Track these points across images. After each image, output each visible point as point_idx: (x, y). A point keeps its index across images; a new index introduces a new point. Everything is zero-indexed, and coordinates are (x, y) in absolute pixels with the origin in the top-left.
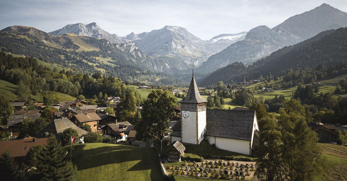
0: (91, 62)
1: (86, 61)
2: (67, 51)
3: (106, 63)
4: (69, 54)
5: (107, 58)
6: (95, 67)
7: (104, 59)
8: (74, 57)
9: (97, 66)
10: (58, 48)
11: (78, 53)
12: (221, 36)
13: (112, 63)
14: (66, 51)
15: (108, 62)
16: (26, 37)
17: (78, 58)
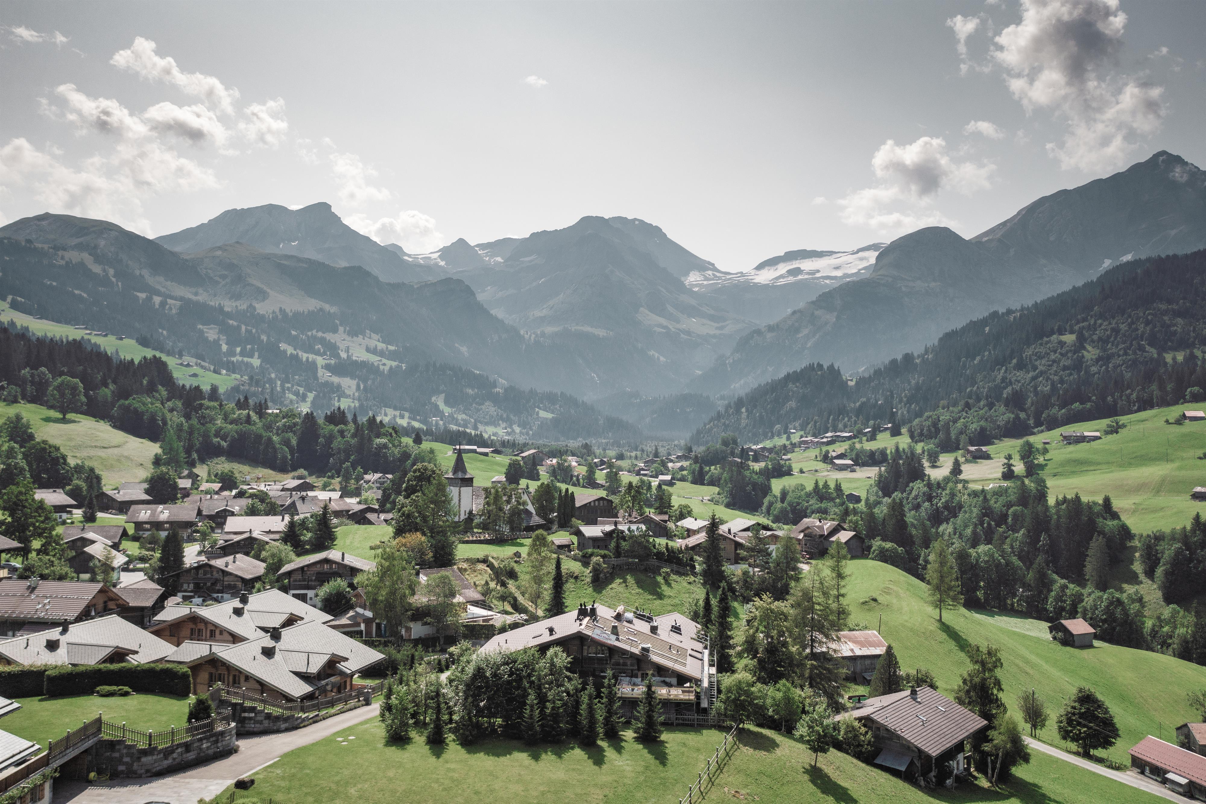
0: (310, 349)
1: (290, 350)
2: (227, 309)
3: (360, 354)
4: (231, 322)
5: (364, 335)
6: (320, 372)
7: (355, 338)
8: (250, 332)
9: (327, 367)
10: (194, 298)
11: (262, 318)
12: (790, 256)
13: (381, 354)
14: (221, 309)
15: (368, 350)
16: (86, 257)
17: (264, 338)
